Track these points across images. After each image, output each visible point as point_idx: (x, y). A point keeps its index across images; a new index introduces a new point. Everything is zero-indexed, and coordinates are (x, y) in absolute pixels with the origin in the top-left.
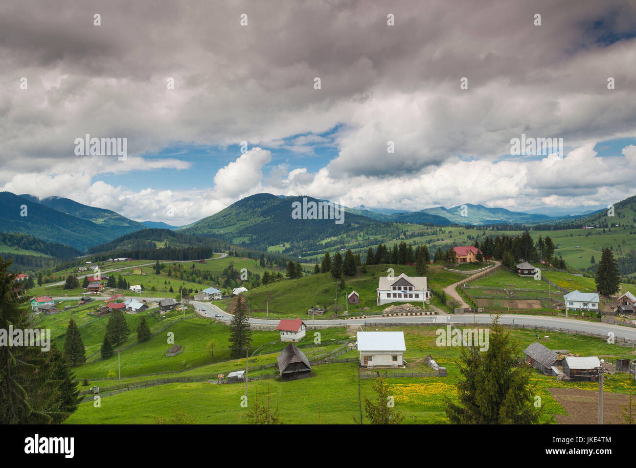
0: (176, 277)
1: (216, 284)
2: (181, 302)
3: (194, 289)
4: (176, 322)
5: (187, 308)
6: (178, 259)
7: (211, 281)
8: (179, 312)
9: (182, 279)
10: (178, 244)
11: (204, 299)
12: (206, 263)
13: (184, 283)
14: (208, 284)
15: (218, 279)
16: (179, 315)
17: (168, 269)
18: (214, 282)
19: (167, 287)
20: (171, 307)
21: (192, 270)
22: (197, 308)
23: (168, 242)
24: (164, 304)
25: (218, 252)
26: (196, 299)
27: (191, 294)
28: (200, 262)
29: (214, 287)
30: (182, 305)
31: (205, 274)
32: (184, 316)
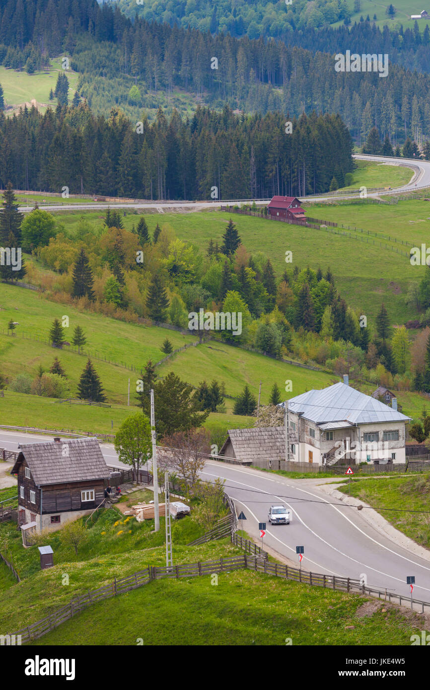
0: (123, 304)
1: (372, 366)
2: (151, 466)
3: (234, 389)
4: (117, 591)
5: (180, 506)
6: (136, 190)
7: (339, 345)
8: (134, 527)
9: (158, 319)
10: (134, 91)
11: (296, 459)
12: (310, 223)
13: (167, 348)
14: (320, 360)
15: (384, 331)
16: (138, 545)
17: (71, 251)
18: (358, 350)
19: (63, 365)
20: (88, 495)
21: (217, 267)
22: (249, 511)
23: (73, 79)
24: (44, 474)
25: (387, 152)
26: (240, 452)
27: (213, 420)
28: (270, 212)
29: (357, 382)
30: (155, 488)
31: (303, 296)
32: (167, 556)
